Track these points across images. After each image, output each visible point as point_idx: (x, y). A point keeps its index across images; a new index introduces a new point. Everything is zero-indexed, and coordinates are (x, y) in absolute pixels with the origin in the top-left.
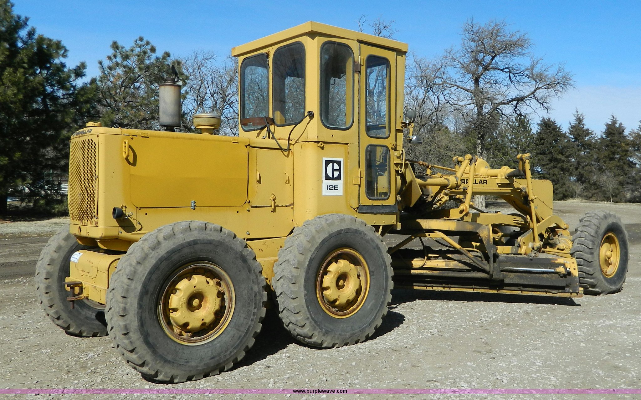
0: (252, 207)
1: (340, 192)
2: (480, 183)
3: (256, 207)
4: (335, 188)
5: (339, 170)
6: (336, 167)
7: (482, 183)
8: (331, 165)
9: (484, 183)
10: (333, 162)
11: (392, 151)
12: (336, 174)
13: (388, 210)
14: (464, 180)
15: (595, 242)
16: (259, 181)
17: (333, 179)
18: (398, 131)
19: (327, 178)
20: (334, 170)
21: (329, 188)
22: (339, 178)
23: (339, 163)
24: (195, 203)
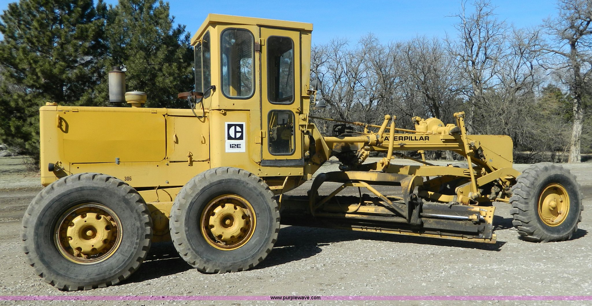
0: (171, 162)
1: (243, 149)
2: (420, 139)
3: (175, 162)
4: (238, 146)
5: (242, 132)
6: (238, 129)
7: (423, 139)
8: (233, 128)
9: (425, 139)
10: (235, 125)
11: (297, 115)
12: (238, 135)
13: (293, 164)
14: (402, 137)
15: (531, 192)
16: (177, 142)
17: (235, 139)
18: (302, 98)
19: (230, 138)
20: (236, 132)
21: (231, 146)
22: (241, 138)
23: (241, 126)
24: (118, 159)
